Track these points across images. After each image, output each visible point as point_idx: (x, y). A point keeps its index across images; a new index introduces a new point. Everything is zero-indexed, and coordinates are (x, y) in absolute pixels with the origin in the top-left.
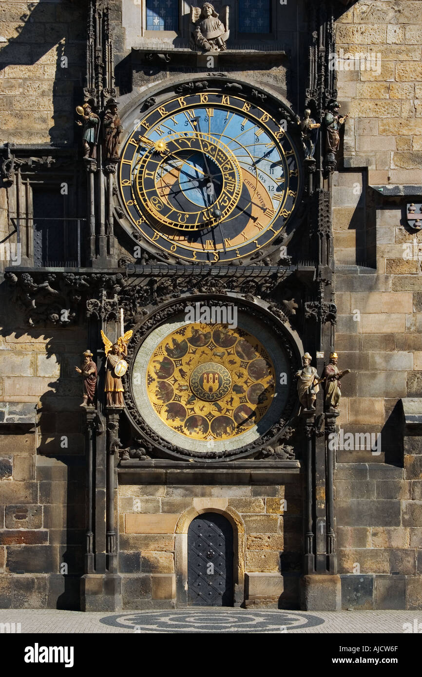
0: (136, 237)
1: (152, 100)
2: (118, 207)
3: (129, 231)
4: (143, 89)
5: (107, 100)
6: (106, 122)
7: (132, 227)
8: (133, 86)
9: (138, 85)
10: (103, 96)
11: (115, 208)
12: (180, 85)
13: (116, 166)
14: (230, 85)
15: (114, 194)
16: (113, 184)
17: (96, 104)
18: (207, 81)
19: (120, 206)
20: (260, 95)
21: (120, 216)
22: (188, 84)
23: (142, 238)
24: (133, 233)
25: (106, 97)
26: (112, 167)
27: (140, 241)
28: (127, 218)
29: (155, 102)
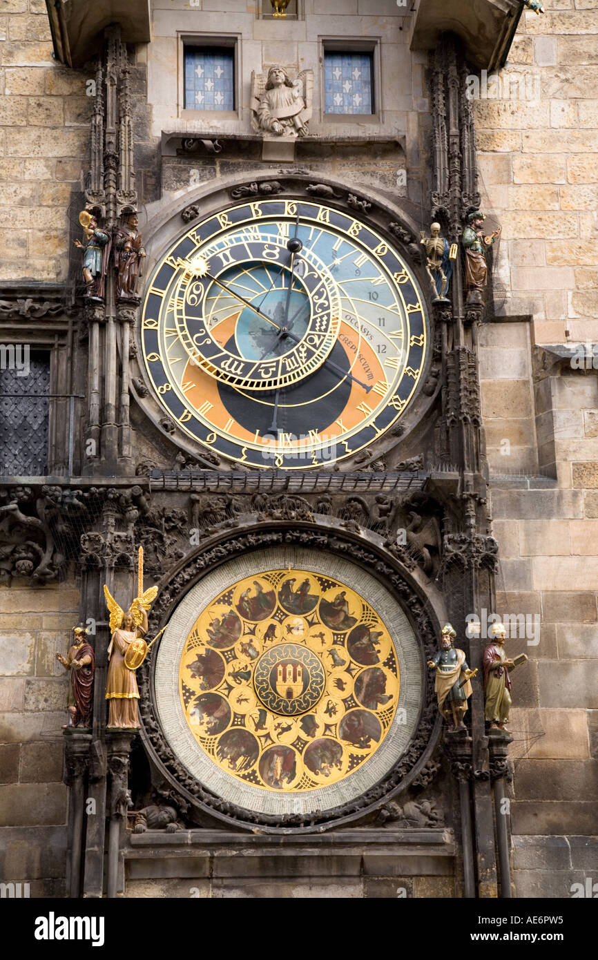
0: (165, 426)
1: (193, 209)
2: (137, 379)
3: (155, 417)
4: (178, 194)
5: (122, 209)
6: (119, 240)
7: (160, 411)
8: (163, 190)
9: (171, 188)
10: (116, 203)
11: (134, 382)
12: (238, 186)
13: (136, 314)
14: (314, 187)
15: (131, 358)
16: (130, 342)
17: (104, 214)
18: (278, 180)
19: (141, 377)
20: (360, 203)
21: (141, 393)
22: (249, 186)
23: (175, 430)
24: (161, 420)
25: (121, 204)
26: (128, 312)
27: (172, 433)
28: (151, 396)
29: (198, 214)
